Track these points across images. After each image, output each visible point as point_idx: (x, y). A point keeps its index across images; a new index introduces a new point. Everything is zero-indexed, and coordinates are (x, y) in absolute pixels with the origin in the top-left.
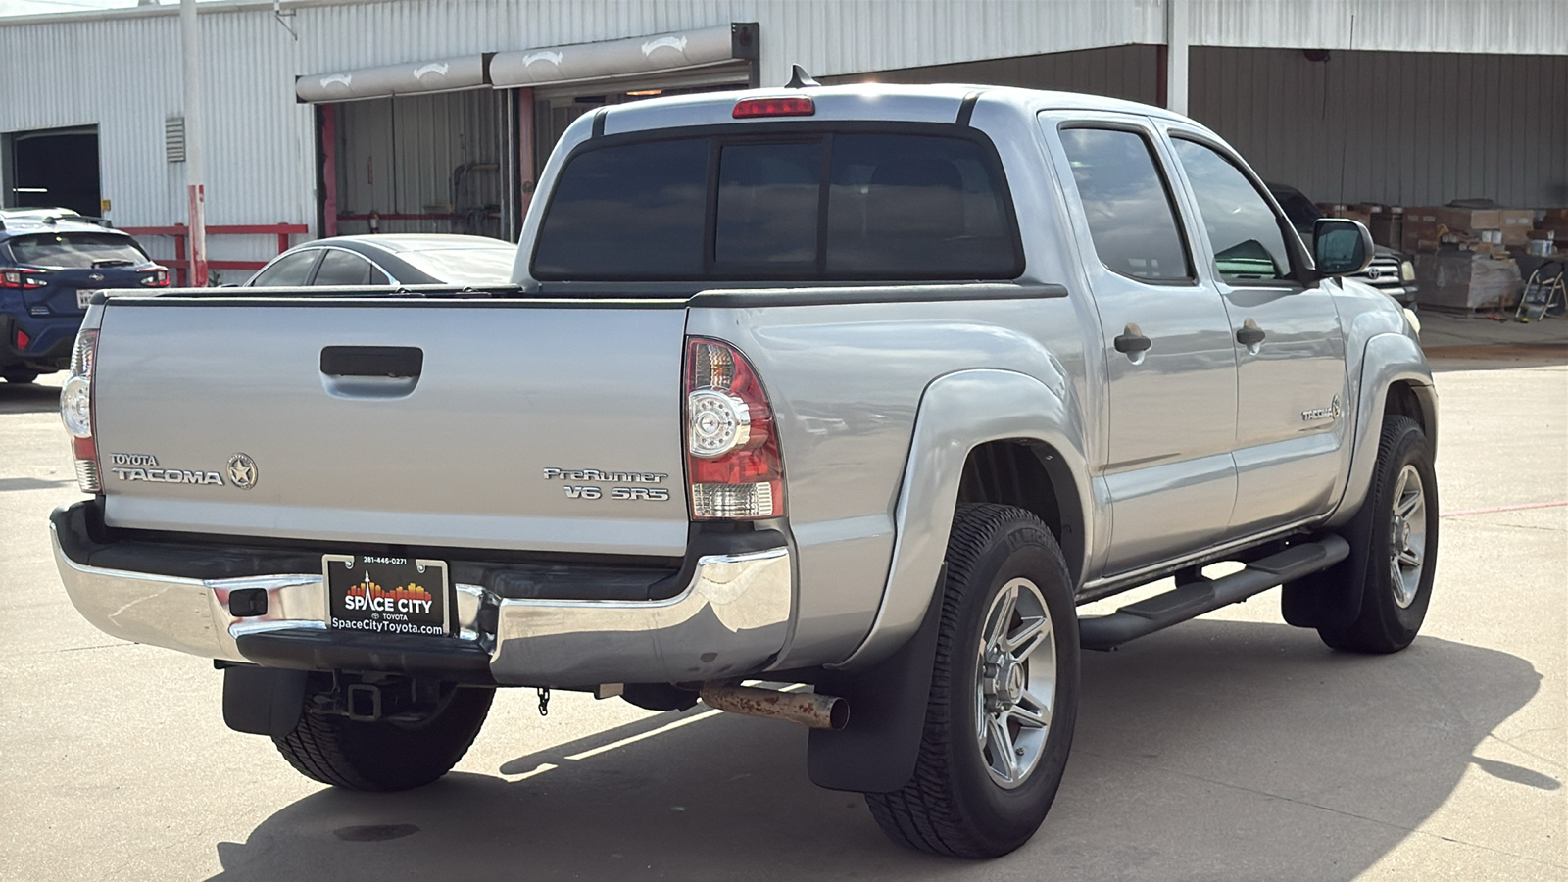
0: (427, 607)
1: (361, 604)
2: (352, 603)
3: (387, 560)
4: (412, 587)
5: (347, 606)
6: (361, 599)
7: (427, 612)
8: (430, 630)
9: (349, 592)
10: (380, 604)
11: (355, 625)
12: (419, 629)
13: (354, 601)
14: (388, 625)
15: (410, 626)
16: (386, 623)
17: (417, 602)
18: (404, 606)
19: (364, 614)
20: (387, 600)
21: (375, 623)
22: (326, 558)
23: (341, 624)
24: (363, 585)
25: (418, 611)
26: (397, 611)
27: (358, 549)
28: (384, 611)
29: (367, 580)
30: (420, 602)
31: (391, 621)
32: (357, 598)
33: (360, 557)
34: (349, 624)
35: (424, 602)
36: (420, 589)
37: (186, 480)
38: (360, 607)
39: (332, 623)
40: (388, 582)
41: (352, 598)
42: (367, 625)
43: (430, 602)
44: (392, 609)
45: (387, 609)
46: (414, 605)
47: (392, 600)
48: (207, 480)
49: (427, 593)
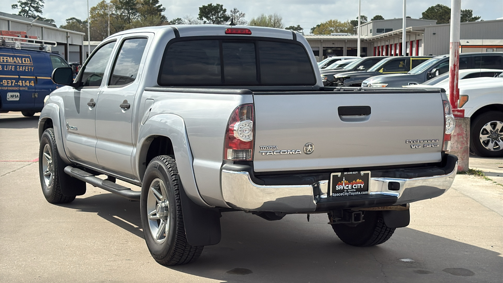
0: (362, 186)
1: (341, 188)
2: (338, 188)
3: (351, 173)
4: (358, 180)
5: (336, 189)
6: (341, 186)
7: (362, 187)
8: (364, 193)
9: (337, 184)
10: (347, 187)
11: (340, 194)
12: (361, 193)
13: (339, 187)
14: (351, 193)
15: (358, 192)
16: (350, 193)
17: (359, 185)
18: (355, 186)
19: (342, 191)
20: (349, 185)
21: (346, 193)
22: (332, 174)
23: (335, 195)
24: (342, 182)
25: (359, 187)
26: (352, 188)
27: (343, 170)
28: (349, 189)
29: (344, 180)
30: (360, 185)
31: (351, 192)
32: (340, 186)
33: (343, 173)
34: (338, 195)
35: (361, 185)
36: (361, 180)
37: (289, 152)
38: (341, 189)
39: (333, 195)
40: (350, 180)
41: (338, 186)
42: (344, 194)
43: (363, 184)
44: (351, 188)
45: (349, 188)
46: (358, 186)
47: (351, 185)
48: (296, 152)
49: (363, 182)
